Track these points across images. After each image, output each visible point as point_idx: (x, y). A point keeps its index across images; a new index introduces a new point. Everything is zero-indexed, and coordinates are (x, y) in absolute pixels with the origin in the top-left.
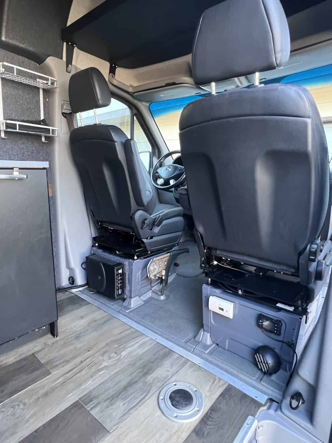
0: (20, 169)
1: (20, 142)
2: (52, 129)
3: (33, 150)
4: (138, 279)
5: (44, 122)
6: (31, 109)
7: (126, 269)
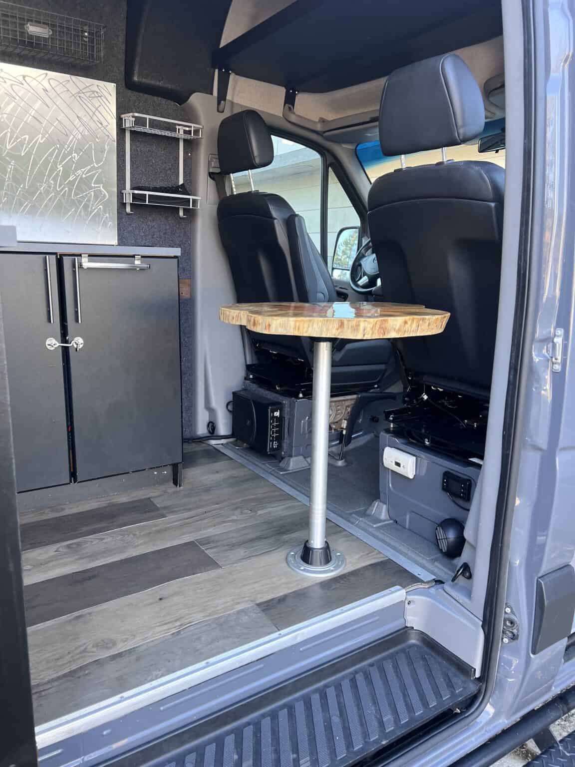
0: (143, 257)
1: (150, 218)
2: (193, 200)
3: (166, 230)
4: (304, 428)
5: (183, 189)
6: (167, 171)
7: (286, 411)
